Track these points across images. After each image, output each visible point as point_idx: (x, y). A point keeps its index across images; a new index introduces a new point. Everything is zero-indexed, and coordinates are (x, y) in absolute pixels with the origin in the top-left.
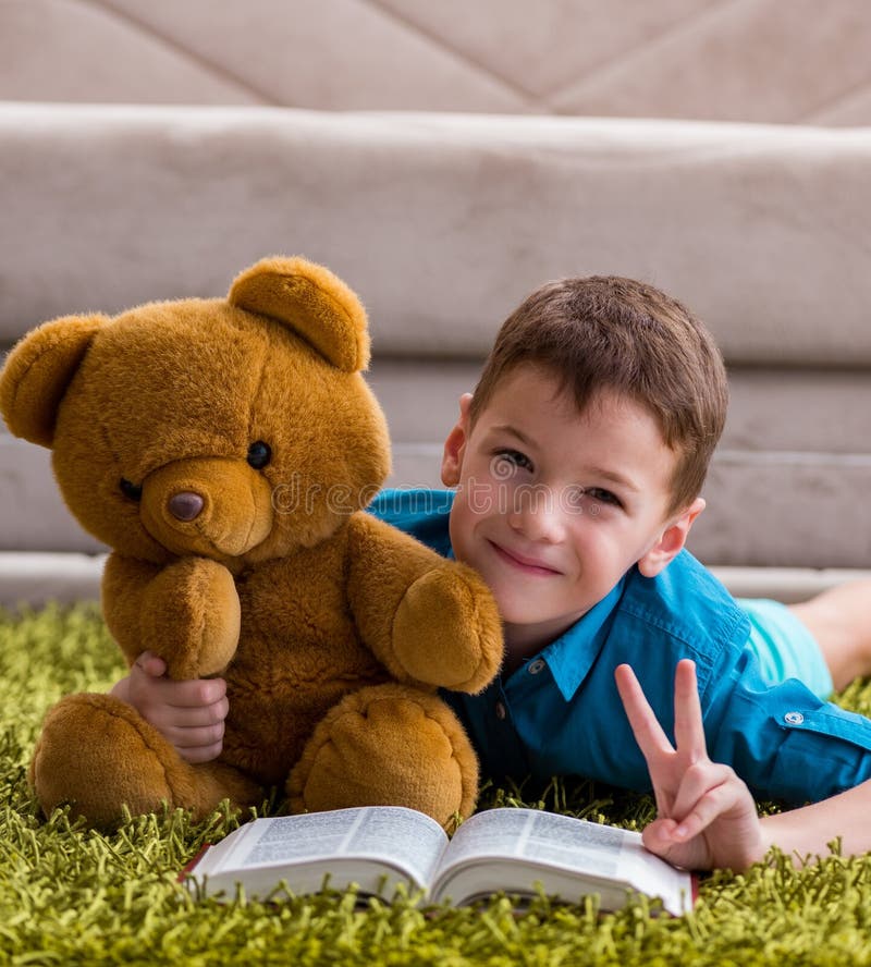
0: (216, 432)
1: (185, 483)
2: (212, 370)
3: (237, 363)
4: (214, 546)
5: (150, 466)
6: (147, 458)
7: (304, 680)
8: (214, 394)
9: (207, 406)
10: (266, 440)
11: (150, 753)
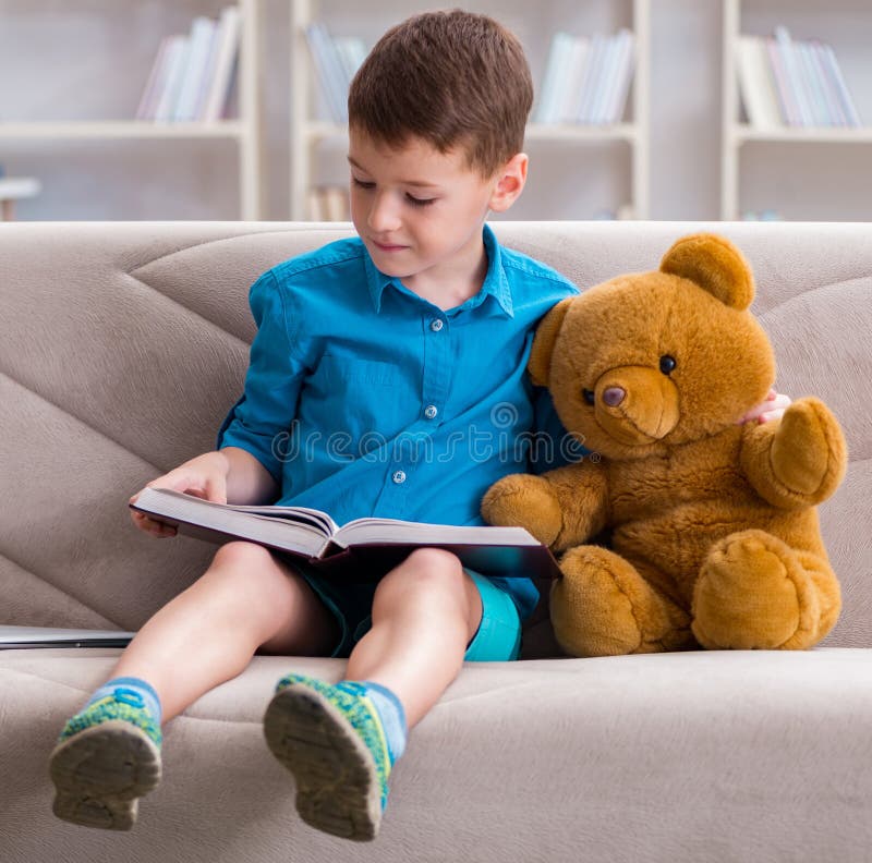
0: (637, 347)
1: (612, 381)
2: (635, 309)
3: (652, 304)
4: (635, 426)
5: (594, 374)
6: (591, 370)
7: (695, 523)
8: (636, 324)
9: (631, 331)
10: (671, 354)
11: (622, 596)
